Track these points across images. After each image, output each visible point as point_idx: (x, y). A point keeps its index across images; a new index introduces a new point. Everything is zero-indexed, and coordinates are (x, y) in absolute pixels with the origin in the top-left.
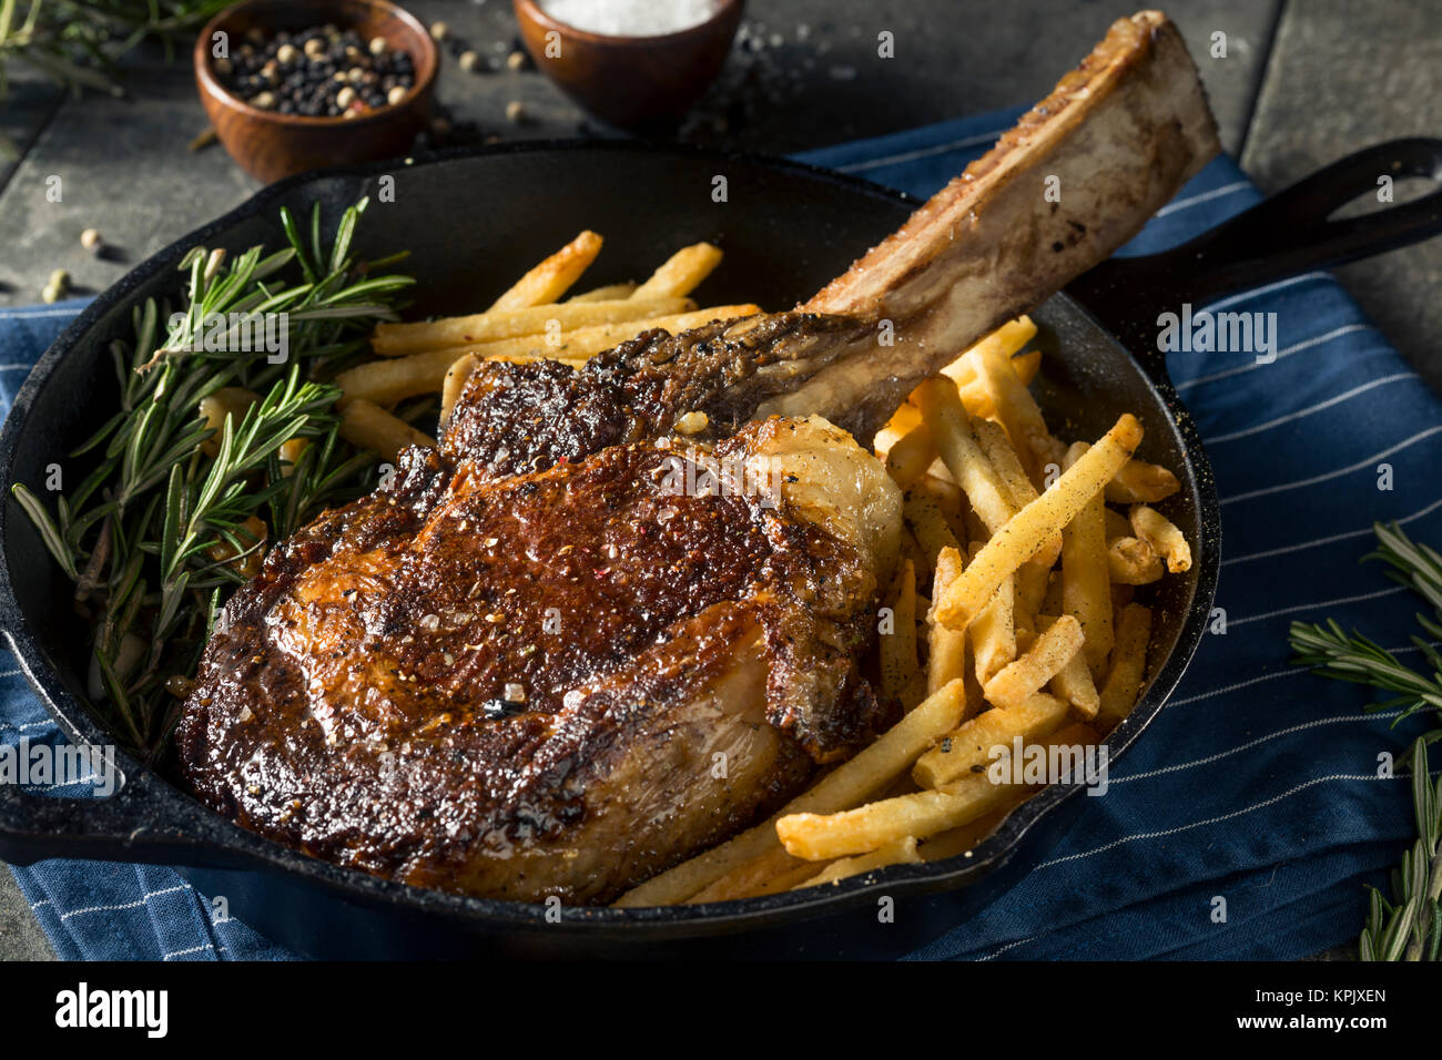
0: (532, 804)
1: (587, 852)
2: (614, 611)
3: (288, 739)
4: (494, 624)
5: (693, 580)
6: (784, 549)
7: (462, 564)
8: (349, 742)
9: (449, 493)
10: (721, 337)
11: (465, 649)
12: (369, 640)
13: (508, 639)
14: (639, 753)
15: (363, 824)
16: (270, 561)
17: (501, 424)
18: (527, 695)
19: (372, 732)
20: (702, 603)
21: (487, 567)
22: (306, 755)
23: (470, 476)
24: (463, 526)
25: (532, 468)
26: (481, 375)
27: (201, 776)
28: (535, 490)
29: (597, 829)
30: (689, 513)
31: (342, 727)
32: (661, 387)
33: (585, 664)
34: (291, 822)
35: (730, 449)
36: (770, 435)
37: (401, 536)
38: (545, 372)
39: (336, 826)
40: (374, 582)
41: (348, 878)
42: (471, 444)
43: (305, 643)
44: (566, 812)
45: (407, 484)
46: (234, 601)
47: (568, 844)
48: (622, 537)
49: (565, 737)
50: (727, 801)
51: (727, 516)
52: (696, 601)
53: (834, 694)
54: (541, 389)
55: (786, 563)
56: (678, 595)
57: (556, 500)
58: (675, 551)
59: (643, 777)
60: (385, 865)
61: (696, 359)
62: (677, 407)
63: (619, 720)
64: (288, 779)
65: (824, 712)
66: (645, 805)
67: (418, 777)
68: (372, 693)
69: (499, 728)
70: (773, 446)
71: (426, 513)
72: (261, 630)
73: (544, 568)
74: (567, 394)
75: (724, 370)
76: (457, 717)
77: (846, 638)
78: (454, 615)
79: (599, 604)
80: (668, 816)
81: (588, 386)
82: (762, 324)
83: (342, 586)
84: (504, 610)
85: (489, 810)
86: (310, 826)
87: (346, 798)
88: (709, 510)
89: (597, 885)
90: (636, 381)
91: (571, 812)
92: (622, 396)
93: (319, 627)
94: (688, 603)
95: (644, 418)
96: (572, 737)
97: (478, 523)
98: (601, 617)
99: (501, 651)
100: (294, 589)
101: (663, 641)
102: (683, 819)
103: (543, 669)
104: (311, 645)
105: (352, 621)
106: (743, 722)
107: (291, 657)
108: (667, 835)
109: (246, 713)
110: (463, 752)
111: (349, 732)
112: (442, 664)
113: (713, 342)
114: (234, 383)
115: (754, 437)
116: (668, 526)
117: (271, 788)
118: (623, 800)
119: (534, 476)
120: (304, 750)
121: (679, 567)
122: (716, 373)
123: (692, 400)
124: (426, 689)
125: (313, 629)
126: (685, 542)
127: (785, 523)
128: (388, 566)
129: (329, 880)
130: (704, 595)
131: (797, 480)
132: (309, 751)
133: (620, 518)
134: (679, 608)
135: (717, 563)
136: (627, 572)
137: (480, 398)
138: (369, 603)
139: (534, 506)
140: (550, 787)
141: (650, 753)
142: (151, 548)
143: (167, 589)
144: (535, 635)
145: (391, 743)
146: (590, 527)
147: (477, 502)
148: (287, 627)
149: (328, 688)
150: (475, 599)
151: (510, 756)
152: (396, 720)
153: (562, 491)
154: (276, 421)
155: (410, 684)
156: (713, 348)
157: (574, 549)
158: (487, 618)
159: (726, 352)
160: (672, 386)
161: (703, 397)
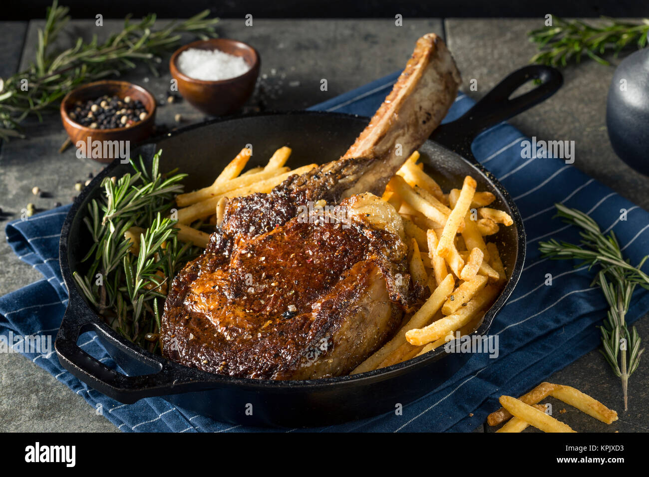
1: (336, 359)
2: (319, 273)
3: (212, 342)
4: (275, 286)
5: (345, 257)
6: (374, 240)
8: (236, 338)
9: (236, 246)
10: (321, 172)
11: (268, 297)
12: (230, 301)
13: (283, 290)
15: (253, 364)
16: (174, 284)
17: (247, 218)
18: (297, 308)
19: (244, 332)
20: (351, 264)
21: (265, 268)
22: (221, 345)
23: (242, 239)
24: (249, 256)
25: (266, 231)
26: (231, 204)
28: (272, 237)
30: (334, 234)
31: (231, 333)
32: (305, 194)
33: (315, 293)
34: (224, 370)
36: (354, 201)
37: (224, 264)
38: (257, 197)
39: (243, 368)
40: (223, 281)
42: (238, 228)
43: (204, 307)
45: (218, 247)
47: (329, 357)
48: (312, 247)
50: (378, 333)
51: (348, 232)
52: (349, 263)
53: (407, 287)
54: (258, 203)
55: (377, 244)
56: (341, 263)
57: (281, 239)
61: (315, 182)
62: (313, 199)
63: (339, 308)
64: (217, 355)
66: (353, 338)
67: (268, 344)
68: (238, 319)
69: (292, 321)
70: (357, 205)
71: (229, 255)
72: (183, 307)
73: (287, 263)
74: (269, 203)
75: (326, 183)
76: (274, 321)
78: (259, 286)
79: (312, 271)
81: (276, 198)
82: (335, 165)
83: (210, 285)
84: (277, 281)
86: (232, 370)
88: (341, 232)
90: (295, 193)
93: (208, 301)
94: (346, 265)
97: (255, 253)
98: (315, 276)
99: (281, 295)
100: (191, 291)
101: (342, 279)
102: (366, 342)
103: (299, 298)
104: (207, 307)
105: (220, 296)
106: (380, 302)
107: (200, 313)
108: (361, 349)
109: (192, 336)
111: (235, 334)
112: (261, 304)
113: (319, 174)
115: (348, 204)
116: (328, 240)
118: (346, 338)
119: (269, 233)
120: (219, 344)
121: (338, 253)
122: (324, 185)
123: (318, 196)
124: (258, 314)
125: (206, 302)
126: (337, 244)
127: (372, 231)
128: (225, 275)
130: (351, 261)
131: (370, 215)
133: (309, 241)
134: (343, 267)
135: (351, 249)
136: (319, 258)
137: (234, 211)
138: (225, 289)
139: (274, 242)
142: (123, 289)
143: (134, 303)
144: (292, 287)
145: (252, 335)
146: (298, 246)
147: (251, 246)
148: (194, 304)
149: (221, 321)
150: (265, 279)
151: (301, 329)
152: (251, 326)
153: (283, 236)
154: (158, 234)
155: (251, 313)
156: (320, 176)
157: (296, 255)
158: (272, 285)
159: (326, 177)
160: (309, 192)
161: (322, 194)
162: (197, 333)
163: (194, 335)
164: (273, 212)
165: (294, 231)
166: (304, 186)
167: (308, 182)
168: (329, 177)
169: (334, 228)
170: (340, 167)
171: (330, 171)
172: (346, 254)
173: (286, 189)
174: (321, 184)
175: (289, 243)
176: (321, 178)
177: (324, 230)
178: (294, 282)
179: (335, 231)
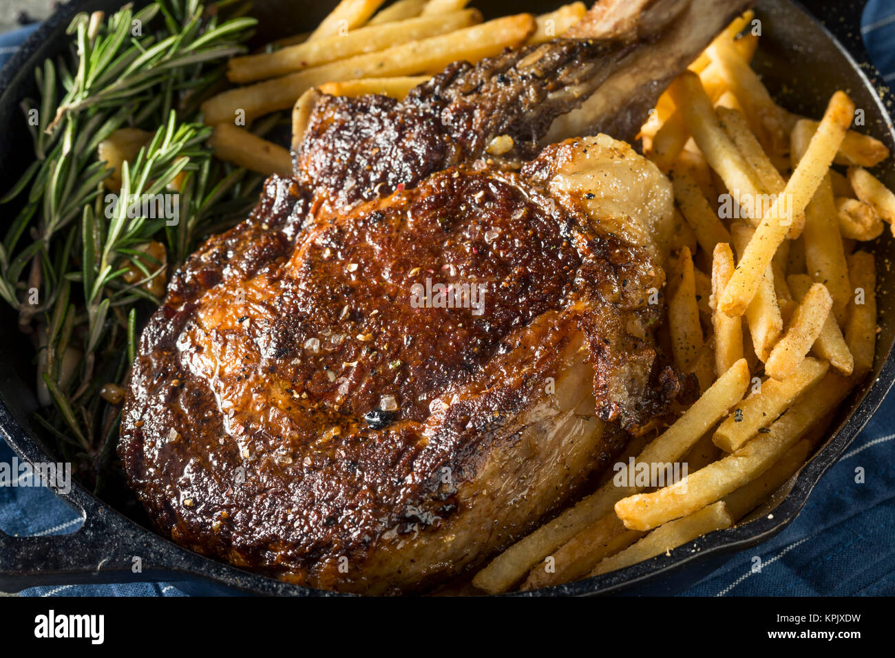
0: (416, 506)
1: (462, 534)
2: (460, 325)
3: (211, 455)
4: (365, 343)
5: (521, 293)
6: (591, 260)
7: (332, 290)
8: (259, 456)
9: (310, 219)
10: (515, 68)
11: (343, 366)
12: (264, 363)
13: (377, 355)
14: (497, 454)
15: (281, 532)
16: (173, 287)
17: (345, 155)
18: (399, 404)
19: (278, 447)
20: (531, 313)
21: (352, 290)
22: (226, 469)
23: (326, 201)
24: (327, 254)
25: (376, 195)
26: (322, 109)
27: (143, 486)
28: (382, 217)
29: (468, 517)
30: (509, 232)
31: (253, 443)
32: (472, 116)
33: (443, 374)
34: (222, 530)
35: (536, 170)
36: (568, 158)
37: (277, 260)
38: (376, 106)
39: (259, 534)
40: (262, 309)
41: (277, 589)
42: (323, 174)
43: (213, 366)
44: (444, 509)
45: (276, 211)
46: (149, 329)
47: (448, 532)
48: (458, 257)
49: (436, 448)
50: (567, 475)
51: (541, 233)
52: (526, 312)
53: (645, 380)
54: (374, 122)
55: (595, 272)
56: (511, 307)
57: (400, 226)
58: (503, 267)
59: (501, 471)
60: (304, 564)
61: (497, 90)
62: (486, 133)
63: (479, 431)
64: (214, 492)
65: (638, 395)
66: (506, 491)
67: (320, 487)
68: (273, 413)
69: (381, 439)
70: (571, 167)
71: (293, 236)
72: (175, 355)
73: (398, 289)
74: (396, 126)
75: (521, 98)
76: (345, 429)
77: (645, 320)
78: (330, 337)
80: (522, 497)
81: (411, 117)
82: (547, 55)
83: (236, 313)
84: (371, 329)
85: (382, 515)
86: (238, 534)
87: (264, 509)
88: (526, 229)
89: (471, 555)
90: (450, 111)
91: (447, 509)
92: (441, 126)
93: (223, 353)
94: (519, 314)
95: (462, 143)
96: (443, 447)
97: (339, 249)
98: (450, 332)
99: (373, 367)
100: (197, 316)
101: (504, 352)
102: (535, 497)
103: (408, 380)
104: (218, 368)
105: (249, 347)
106: (576, 416)
107: (202, 378)
108: (523, 511)
109: (173, 434)
110: (355, 463)
111: (260, 446)
112: (327, 381)
113: (509, 72)
114: (124, 125)
115: (554, 158)
116: (495, 246)
117: (202, 500)
118: (488, 492)
119: (379, 203)
120: (224, 465)
121: (509, 282)
122: (515, 100)
123: (498, 125)
124: (316, 405)
125: (219, 354)
126: (510, 259)
127: (590, 238)
128: (271, 292)
129: (262, 592)
130: (532, 305)
131: (594, 196)
132: (229, 465)
133: (454, 239)
134: (513, 319)
135: (539, 277)
137: (324, 131)
138: (261, 330)
139: (383, 230)
140: (429, 492)
141: (505, 452)
142: (76, 277)
143: (93, 310)
144: (399, 351)
145: (294, 456)
146: (431, 250)
147: (336, 231)
148: (195, 352)
149: (237, 409)
150: (346, 320)
151: (393, 466)
152: (296, 435)
153: (404, 218)
154: (163, 162)
155: (303, 402)
156: (511, 79)
157: (421, 271)
158: (358, 337)
159: (521, 83)
160: (481, 115)
161: (506, 122)
162: (188, 426)
163: (180, 432)
164: (399, 151)
165: (429, 209)
166: (475, 95)
167: (484, 87)
168: (528, 85)
169: (514, 218)
170: (555, 62)
171: (533, 70)
172: (525, 287)
173: (437, 98)
174: (509, 99)
175: (414, 239)
176: (512, 85)
177: (492, 218)
178: (405, 339)
179: (514, 225)
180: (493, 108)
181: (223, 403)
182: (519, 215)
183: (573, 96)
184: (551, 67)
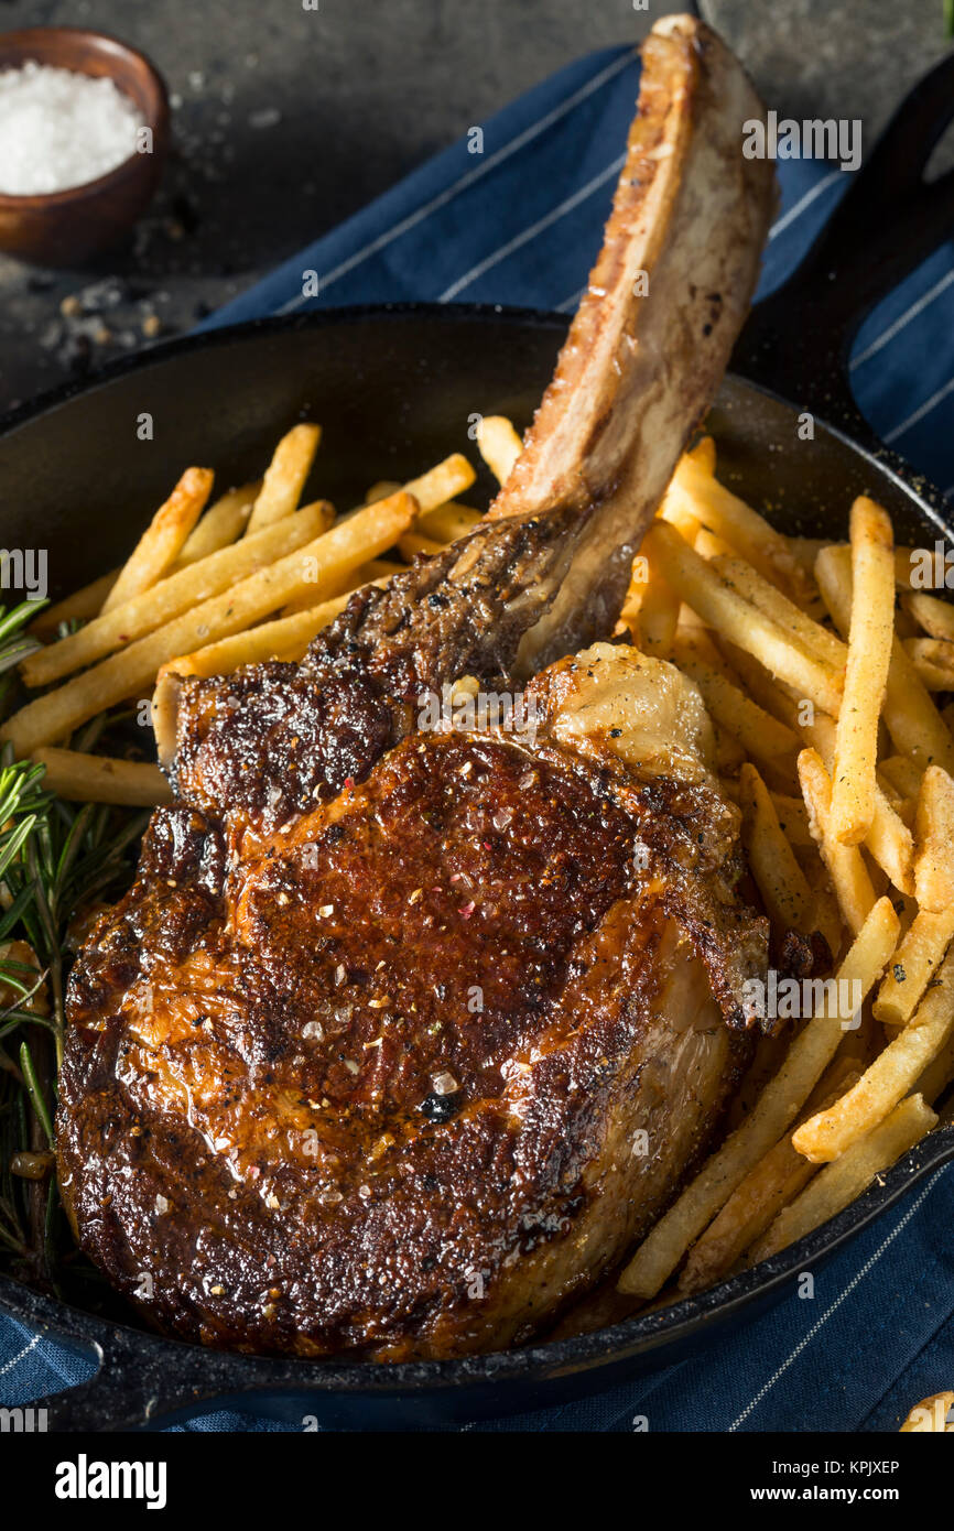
1: (595, 1231)
2: (505, 952)
3: (226, 1218)
4: (383, 1010)
5: (570, 887)
6: (648, 820)
7: (309, 948)
8: (293, 1201)
9: (234, 858)
10: (448, 581)
11: (365, 1049)
12: (255, 1073)
13: (406, 1022)
14: (618, 1115)
15: (364, 1296)
17: (252, 756)
18: (459, 1081)
19: (317, 1182)
20: (593, 912)
21: (338, 942)
22: (255, 1230)
23: (248, 828)
24: (283, 899)
25: (317, 801)
28: (342, 831)
29: (600, 1207)
30: (525, 809)
31: (278, 1186)
32: (412, 661)
33: (505, 1024)
34: (278, 1315)
36: (569, 688)
37: (213, 928)
38: (271, 679)
40: (221, 1000)
42: (230, 791)
43: (182, 1096)
44: (570, 1205)
45: (178, 857)
47: (579, 1234)
48: (468, 860)
51: (567, 799)
52: (586, 911)
53: (764, 959)
55: (659, 834)
56: (562, 911)
57: (371, 837)
58: (534, 859)
60: (406, 1331)
61: (434, 617)
62: (439, 680)
63: (589, 1090)
64: (249, 1266)
68: (292, 1138)
69: (454, 1134)
70: (577, 700)
72: (119, 1093)
73: (401, 924)
74: (311, 701)
75: (471, 621)
76: (399, 1134)
78: (332, 1014)
79: (482, 948)
80: (656, 1158)
81: (330, 685)
82: (485, 552)
83: (187, 1015)
84: (384, 990)
85: (495, 1237)
86: (303, 1314)
87: (329, 1270)
88: (546, 799)
90: (382, 662)
91: (575, 1203)
92: (374, 687)
94: (578, 918)
95: (411, 704)
97: (299, 891)
98: (494, 965)
99: (405, 1039)
100: (130, 1032)
101: (579, 973)
103: (459, 1044)
104: (190, 1097)
105: (224, 1056)
106: (698, 1032)
107: (173, 1116)
108: (661, 1177)
109: (162, 1203)
110: (432, 1176)
111: (290, 1188)
112: (349, 1075)
113: (442, 589)
115: (548, 693)
116: (512, 833)
117: (236, 1282)
118: (617, 1166)
120: (250, 1226)
121: (549, 878)
122: (464, 625)
123: (451, 665)
124: (347, 1111)
126: (539, 845)
127: (636, 789)
130: (591, 901)
131: (620, 731)
132: (256, 1225)
133: (451, 837)
134: (572, 926)
135: (587, 860)
136: (494, 900)
138: (233, 1029)
139: (351, 852)
140: (549, 1189)
141: (627, 1108)
144: (433, 1009)
145: (343, 1189)
146: (427, 860)
147: (283, 867)
148: (148, 1081)
149: (240, 1146)
150: (346, 986)
151: (487, 1166)
152: (335, 1160)
153: (373, 825)
155: (326, 1112)
156: (448, 598)
157: (424, 892)
158: (370, 1004)
159: (464, 599)
160: (424, 657)
161: (462, 658)
162: (177, 1187)
163: (169, 1197)
164: (328, 734)
165: (404, 805)
166: (405, 632)
167: (414, 617)
168: (475, 600)
169: (523, 787)
170: (501, 560)
171: (475, 579)
172: (574, 879)
173: (353, 646)
174: (455, 626)
175: (397, 851)
176: (452, 606)
177: (494, 796)
178: (437, 991)
179: (527, 798)
180: (438, 643)
181: (217, 1143)
182: (530, 781)
183: (539, 598)
184: (497, 567)
